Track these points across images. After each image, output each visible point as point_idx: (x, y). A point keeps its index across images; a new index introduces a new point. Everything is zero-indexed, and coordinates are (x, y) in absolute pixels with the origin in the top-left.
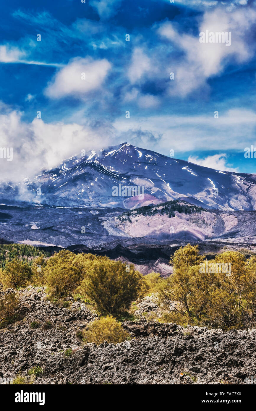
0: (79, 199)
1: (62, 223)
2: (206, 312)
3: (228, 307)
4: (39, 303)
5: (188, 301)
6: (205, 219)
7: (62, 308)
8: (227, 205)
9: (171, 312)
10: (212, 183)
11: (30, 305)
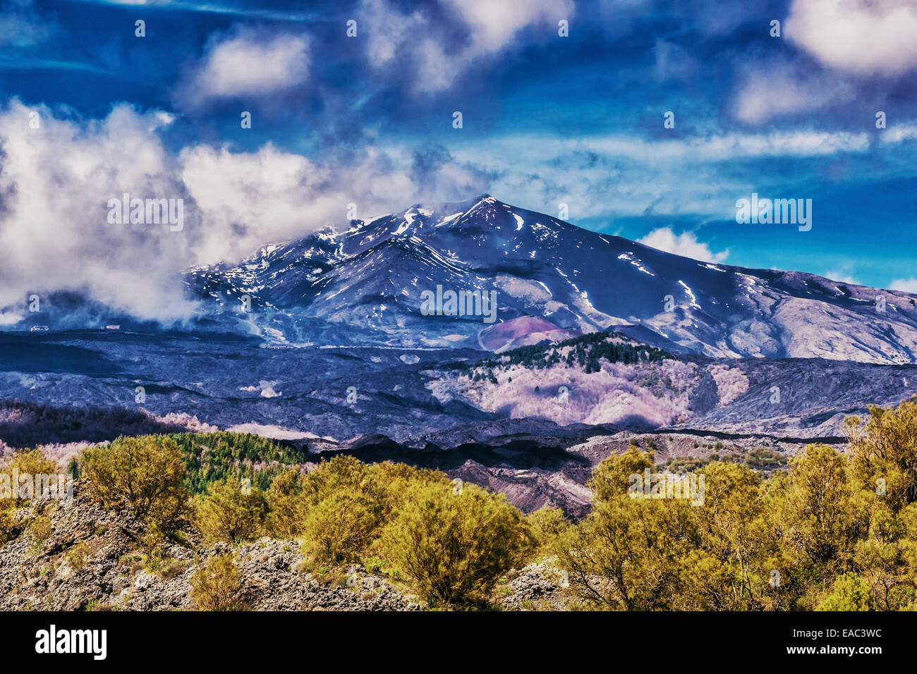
0: (374, 326)
1: (334, 384)
2: (668, 602)
3: (716, 591)
4: (286, 578)
5: (626, 577)
6: (673, 377)
7: (339, 589)
8: (724, 344)
9: (587, 601)
10: (689, 291)
11: (265, 581)
